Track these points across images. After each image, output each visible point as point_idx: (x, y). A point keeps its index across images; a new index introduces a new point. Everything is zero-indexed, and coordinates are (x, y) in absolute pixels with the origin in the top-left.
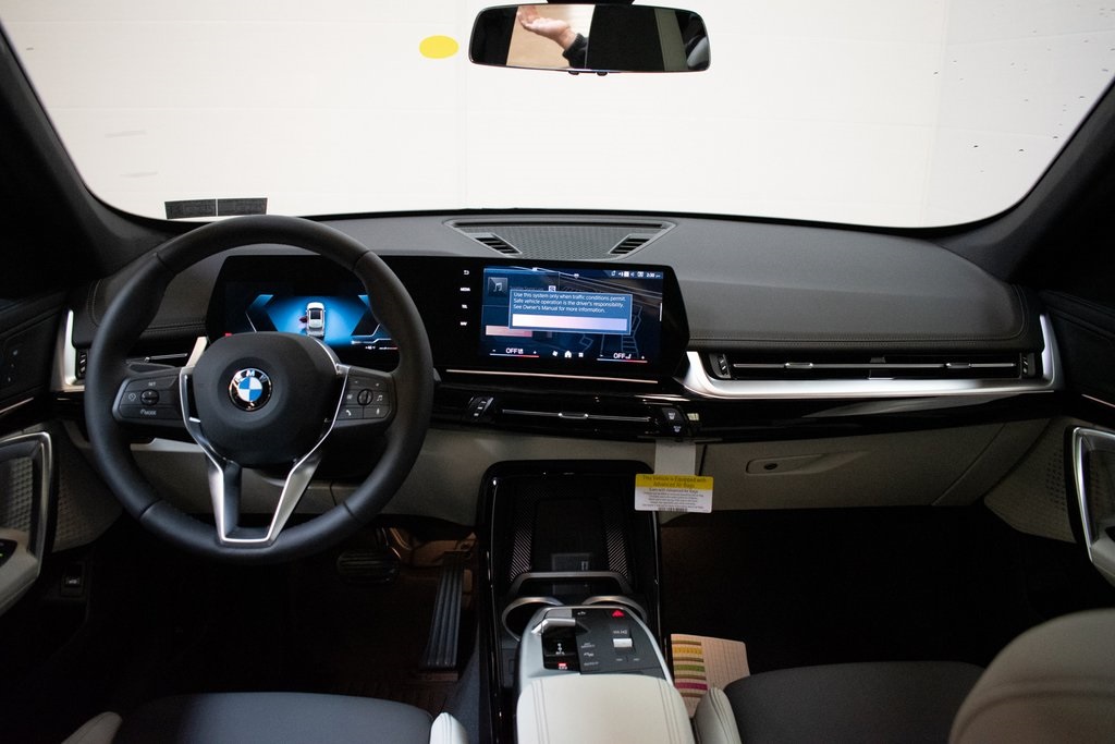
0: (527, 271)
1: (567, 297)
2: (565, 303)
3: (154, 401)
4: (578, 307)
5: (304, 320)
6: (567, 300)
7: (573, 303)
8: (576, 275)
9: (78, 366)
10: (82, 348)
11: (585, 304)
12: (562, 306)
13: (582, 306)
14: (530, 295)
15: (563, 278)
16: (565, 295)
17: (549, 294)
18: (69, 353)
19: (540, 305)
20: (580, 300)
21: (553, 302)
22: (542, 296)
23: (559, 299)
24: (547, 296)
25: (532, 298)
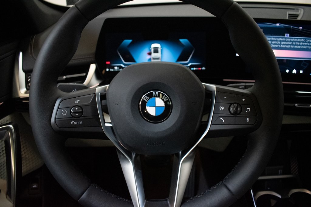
0: (273, 25)
1: (295, 40)
2: (294, 43)
3: (79, 114)
4: (301, 46)
5: (150, 54)
6: (295, 42)
7: (299, 44)
8: (301, 28)
9: (27, 83)
10: (28, 72)
11: (305, 44)
12: (293, 45)
13: (303, 45)
14: (275, 39)
15: (293, 29)
16: (294, 39)
17: (285, 38)
18: (22, 75)
19: (280, 44)
20: (302, 42)
21: (288, 43)
22: (281, 39)
23: (291, 41)
24: (284, 39)
25: (276, 41)
